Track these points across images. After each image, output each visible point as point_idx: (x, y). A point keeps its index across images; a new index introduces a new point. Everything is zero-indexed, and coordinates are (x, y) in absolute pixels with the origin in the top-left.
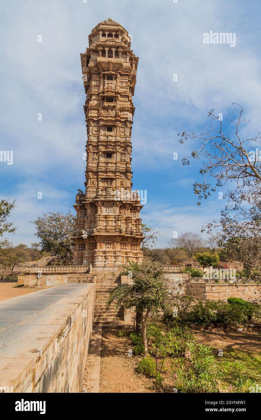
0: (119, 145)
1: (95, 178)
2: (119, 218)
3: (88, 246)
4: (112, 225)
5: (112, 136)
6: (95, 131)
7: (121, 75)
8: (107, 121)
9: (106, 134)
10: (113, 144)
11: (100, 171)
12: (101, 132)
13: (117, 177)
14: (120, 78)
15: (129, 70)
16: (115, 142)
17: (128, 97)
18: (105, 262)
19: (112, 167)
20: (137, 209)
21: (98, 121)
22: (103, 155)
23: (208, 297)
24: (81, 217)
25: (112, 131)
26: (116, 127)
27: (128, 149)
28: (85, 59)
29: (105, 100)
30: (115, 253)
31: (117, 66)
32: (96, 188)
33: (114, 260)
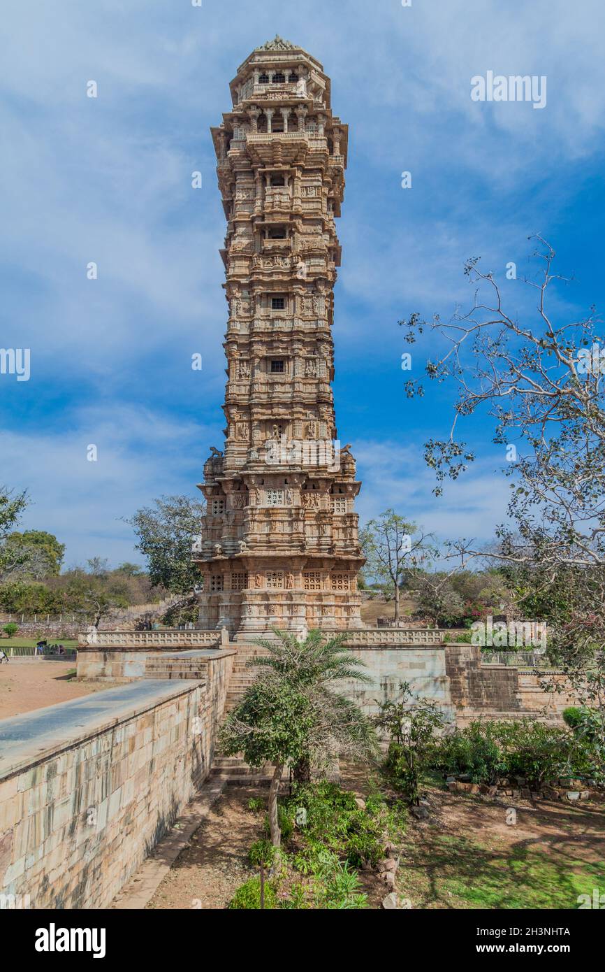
0: (299, 340)
1: (245, 421)
2: (299, 514)
3: (231, 582)
4: (282, 532)
5: (283, 319)
6: (244, 309)
7: (305, 171)
8: (272, 283)
9: (269, 316)
10: (285, 339)
11: (255, 404)
12: (257, 310)
13: (296, 416)
14: (302, 178)
15: (323, 158)
16: (291, 333)
17: (321, 222)
18: (267, 618)
19: (284, 393)
20: (346, 491)
21: (251, 285)
22: (262, 365)
23: (524, 704)
24: (216, 513)
25: (283, 308)
26: (294, 296)
27: (322, 347)
28: (221, 139)
29: (267, 234)
30: (290, 596)
31: (293, 150)
32: (248, 444)
33: (287, 614)
